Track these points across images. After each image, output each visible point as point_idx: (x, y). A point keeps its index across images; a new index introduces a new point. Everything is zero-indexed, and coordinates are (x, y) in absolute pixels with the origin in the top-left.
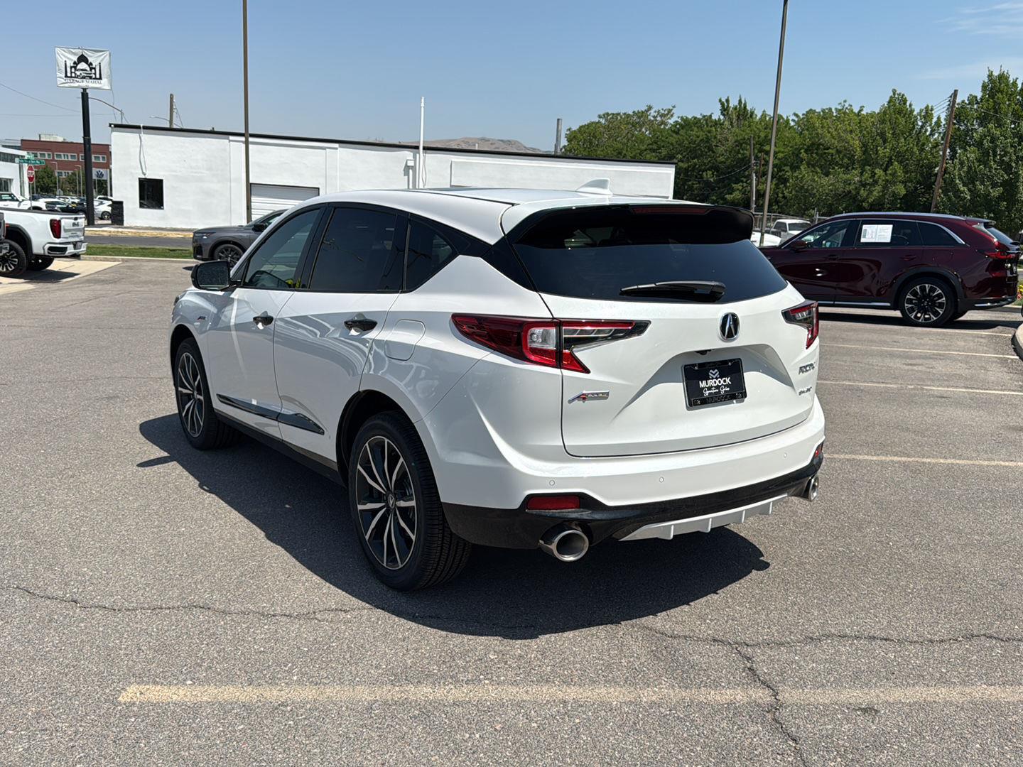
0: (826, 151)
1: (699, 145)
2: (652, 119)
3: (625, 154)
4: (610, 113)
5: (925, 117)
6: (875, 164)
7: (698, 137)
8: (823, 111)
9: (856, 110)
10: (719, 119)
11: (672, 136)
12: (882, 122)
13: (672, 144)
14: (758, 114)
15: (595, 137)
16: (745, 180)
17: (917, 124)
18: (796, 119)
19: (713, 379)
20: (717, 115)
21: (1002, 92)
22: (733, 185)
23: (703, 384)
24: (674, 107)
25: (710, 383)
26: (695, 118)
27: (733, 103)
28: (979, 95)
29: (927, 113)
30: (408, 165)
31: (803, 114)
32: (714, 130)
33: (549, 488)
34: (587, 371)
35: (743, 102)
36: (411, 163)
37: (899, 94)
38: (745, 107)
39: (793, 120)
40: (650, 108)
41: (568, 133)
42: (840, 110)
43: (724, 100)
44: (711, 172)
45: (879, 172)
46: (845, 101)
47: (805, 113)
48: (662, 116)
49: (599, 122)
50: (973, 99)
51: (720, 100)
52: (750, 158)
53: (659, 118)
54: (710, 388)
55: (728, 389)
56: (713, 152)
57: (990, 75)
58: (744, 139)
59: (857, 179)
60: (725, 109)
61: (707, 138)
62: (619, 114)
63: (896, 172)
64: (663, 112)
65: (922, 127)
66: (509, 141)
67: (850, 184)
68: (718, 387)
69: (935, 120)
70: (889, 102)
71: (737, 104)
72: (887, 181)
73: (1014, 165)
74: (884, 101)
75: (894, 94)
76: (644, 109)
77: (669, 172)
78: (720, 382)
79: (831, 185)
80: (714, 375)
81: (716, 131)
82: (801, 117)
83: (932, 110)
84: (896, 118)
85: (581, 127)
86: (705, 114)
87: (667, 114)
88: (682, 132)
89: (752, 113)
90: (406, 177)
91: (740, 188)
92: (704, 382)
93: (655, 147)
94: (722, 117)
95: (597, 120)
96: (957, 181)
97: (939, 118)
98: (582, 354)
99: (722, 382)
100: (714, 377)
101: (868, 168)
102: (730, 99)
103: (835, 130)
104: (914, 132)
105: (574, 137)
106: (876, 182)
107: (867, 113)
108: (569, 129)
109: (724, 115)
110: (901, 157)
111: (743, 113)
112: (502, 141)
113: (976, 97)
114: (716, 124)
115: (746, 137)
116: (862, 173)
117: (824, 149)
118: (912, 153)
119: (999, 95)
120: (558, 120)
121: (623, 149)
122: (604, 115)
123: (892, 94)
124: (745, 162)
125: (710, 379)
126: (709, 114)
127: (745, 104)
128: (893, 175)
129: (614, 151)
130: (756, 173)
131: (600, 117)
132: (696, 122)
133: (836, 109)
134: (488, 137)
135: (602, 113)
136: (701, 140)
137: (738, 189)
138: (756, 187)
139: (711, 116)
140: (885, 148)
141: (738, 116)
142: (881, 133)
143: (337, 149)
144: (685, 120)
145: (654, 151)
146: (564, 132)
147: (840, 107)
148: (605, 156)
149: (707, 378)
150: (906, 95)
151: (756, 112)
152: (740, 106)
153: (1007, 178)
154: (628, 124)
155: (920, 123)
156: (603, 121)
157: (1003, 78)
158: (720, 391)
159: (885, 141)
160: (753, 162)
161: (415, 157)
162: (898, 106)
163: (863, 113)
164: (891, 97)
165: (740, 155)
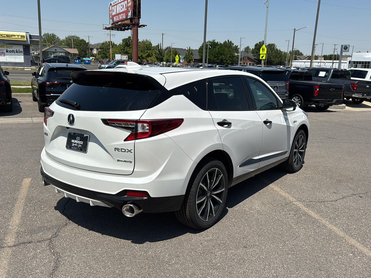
19: (77, 140)
23: (73, 141)
25: (76, 141)
54: (75, 143)
55: (81, 146)
68: (78, 144)
78: (79, 142)
80: (78, 139)
92: (74, 140)
99: (80, 142)
100: (78, 140)
125: (76, 140)
149: (75, 139)
158: (78, 146)
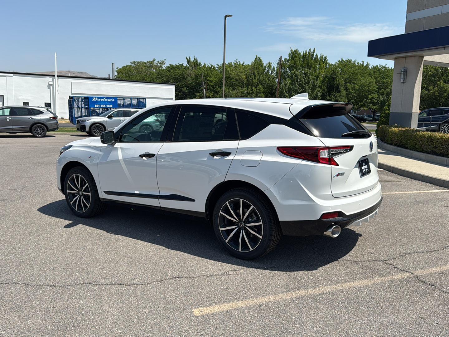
0: (231, 80)
1: (179, 77)
2: (156, 65)
3: (146, 80)
4: (136, 61)
5: (269, 66)
6: (252, 85)
7: (179, 73)
8: (229, 63)
9: (242, 64)
10: (187, 66)
11: (167, 72)
12: (254, 68)
13: (168, 76)
14: (203, 64)
15: (131, 72)
16: (200, 92)
17: (266, 69)
18: (218, 67)
20: (185, 64)
21: (296, 57)
22: (196, 94)
24: (165, 60)
26: (176, 65)
27: (192, 59)
28: (288, 58)
29: (269, 65)
30: (50, 84)
31: (221, 65)
32: (185, 70)
33: (330, 210)
34: (338, 165)
35: (196, 59)
36: (51, 83)
37: (258, 57)
38: (197, 61)
39: (217, 67)
40: (154, 60)
41: (117, 69)
42: (235, 63)
43: (188, 58)
44: (185, 88)
45: (254, 88)
46: (237, 60)
47: (221, 64)
48: (160, 63)
49: (131, 65)
50: (286, 59)
51: (186, 58)
52: (202, 83)
53: (159, 65)
54: (364, 170)
56: (186, 80)
57: (291, 51)
58: (199, 74)
59: (246, 91)
60: (189, 62)
61: (183, 73)
62: (140, 62)
63: (260, 88)
64: (161, 62)
65: (268, 70)
66: (82, 72)
67: (243, 93)
69: (272, 67)
70: (255, 60)
71: (193, 59)
72: (257, 92)
73: (304, 85)
74: (253, 60)
75: (257, 57)
76: (152, 60)
77: (172, 88)
79: (237, 94)
80: (365, 164)
81: (186, 71)
82: (220, 66)
83: (271, 64)
84: (259, 67)
85: (123, 67)
86: (180, 64)
87: (163, 63)
88: (172, 71)
89: (200, 64)
90: (49, 89)
91: (199, 95)
92: (363, 167)
93: (159, 76)
94: (187, 65)
95: (130, 64)
96: (285, 92)
97: (274, 67)
98: (337, 159)
99: (366, 167)
101: (250, 87)
102: (190, 57)
103: (236, 72)
104: (265, 73)
105: (121, 71)
106: (253, 93)
107: (246, 65)
108: (118, 68)
109: (189, 64)
110: (261, 82)
111: (196, 64)
112: (79, 72)
113: (287, 59)
114: (186, 68)
115: (200, 74)
116: (247, 89)
117: (231, 79)
118: (265, 81)
119: (296, 58)
120: (113, 64)
121: (145, 77)
122: (133, 62)
123: (256, 57)
124: (200, 84)
126: (182, 63)
127: (197, 60)
128: (260, 89)
129: (141, 78)
130: (205, 89)
131: (131, 63)
132: (177, 66)
133: (234, 63)
134: (71, 70)
135: (132, 62)
136: (180, 75)
137: (198, 95)
138: (206, 94)
139: (182, 64)
140: (256, 79)
141: (195, 65)
142: (254, 73)
143: (12, 76)
144: (172, 66)
145: (160, 78)
146: (115, 69)
147: (235, 62)
148: (137, 80)
150: (261, 58)
151: (201, 63)
152: (195, 61)
153: (302, 90)
154: (145, 66)
155: (267, 69)
156: (133, 65)
157: (296, 51)
159: (255, 76)
160: (204, 84)
161: (53, 80)
162: (258, 62)
163: (244, 64)
164: (255, 58)
165: (197, 81)
